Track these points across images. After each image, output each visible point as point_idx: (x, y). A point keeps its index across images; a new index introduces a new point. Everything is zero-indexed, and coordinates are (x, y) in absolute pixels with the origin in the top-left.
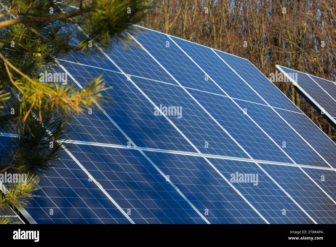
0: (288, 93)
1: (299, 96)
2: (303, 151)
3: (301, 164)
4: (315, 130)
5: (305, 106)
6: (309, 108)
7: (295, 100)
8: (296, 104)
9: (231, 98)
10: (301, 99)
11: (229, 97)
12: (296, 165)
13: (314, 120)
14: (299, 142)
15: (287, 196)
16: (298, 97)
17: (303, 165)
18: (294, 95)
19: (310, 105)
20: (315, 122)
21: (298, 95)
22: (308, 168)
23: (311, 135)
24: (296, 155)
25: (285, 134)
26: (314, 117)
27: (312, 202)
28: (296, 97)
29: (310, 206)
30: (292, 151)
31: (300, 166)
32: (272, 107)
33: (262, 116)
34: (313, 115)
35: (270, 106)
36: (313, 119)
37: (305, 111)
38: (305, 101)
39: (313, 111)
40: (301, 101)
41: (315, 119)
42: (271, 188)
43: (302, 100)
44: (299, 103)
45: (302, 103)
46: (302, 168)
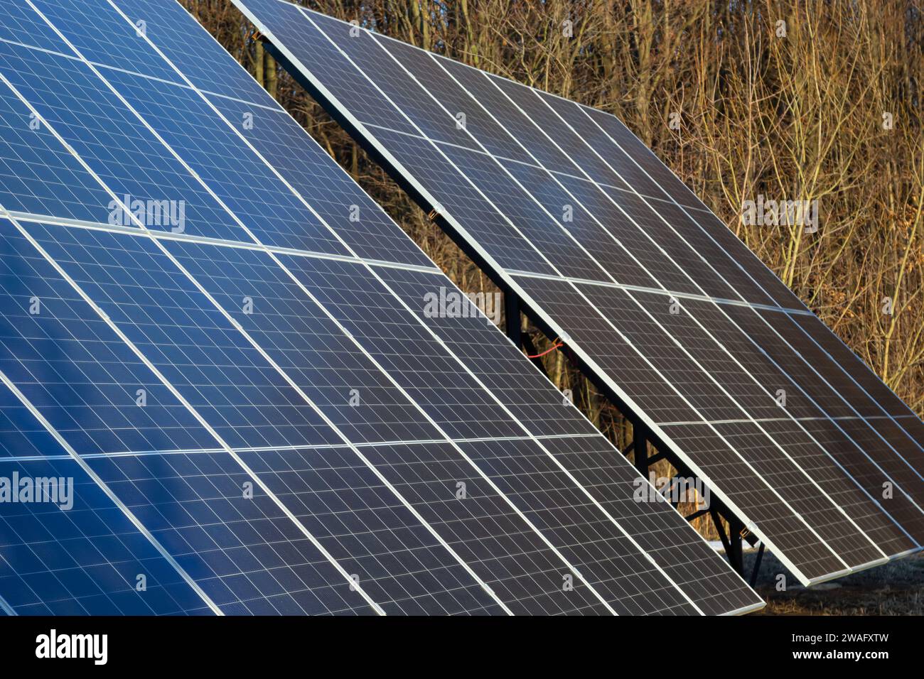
0: (247, 57)
1: (276, 65)
2: (279, 210)
3: (274, 245)
4: (313, 156)
5: (292, 92)
6: (301, 98)
7: (265, 76)
8: (266, 87)
9: (89, 64)
10: (280, 75)
11: (83, 59)
12: (259, 246)
13: (315, 132)
14: (269, 186)
15: (234, 327)
16: (271, 69)
17: (279, 248)
18: (262, 63)
19: (303, 91)
20: (317, 136)
21: (271, 63)
22: (292, 256)
23: (303, 169)
24: (262, 221)
25: (233, 163)
26: (314, 124)
27: (301, 344)
28: (266, 68)
29: (294, 356)
30: (251, 210)
31: (269, 250)
32: (198, 91)
33: (172, 113)
34: (310, 118)
35: (193, 87)
36: (311, 127)
37: (290, 105)
38: (292, 81)
39: (312, 108)
40: (279, 80)
41: (315, 129)
42: (193, 305)
43: (283, 77)
44: (273, 86)
45: (283, 85)
46: (276, 255)
